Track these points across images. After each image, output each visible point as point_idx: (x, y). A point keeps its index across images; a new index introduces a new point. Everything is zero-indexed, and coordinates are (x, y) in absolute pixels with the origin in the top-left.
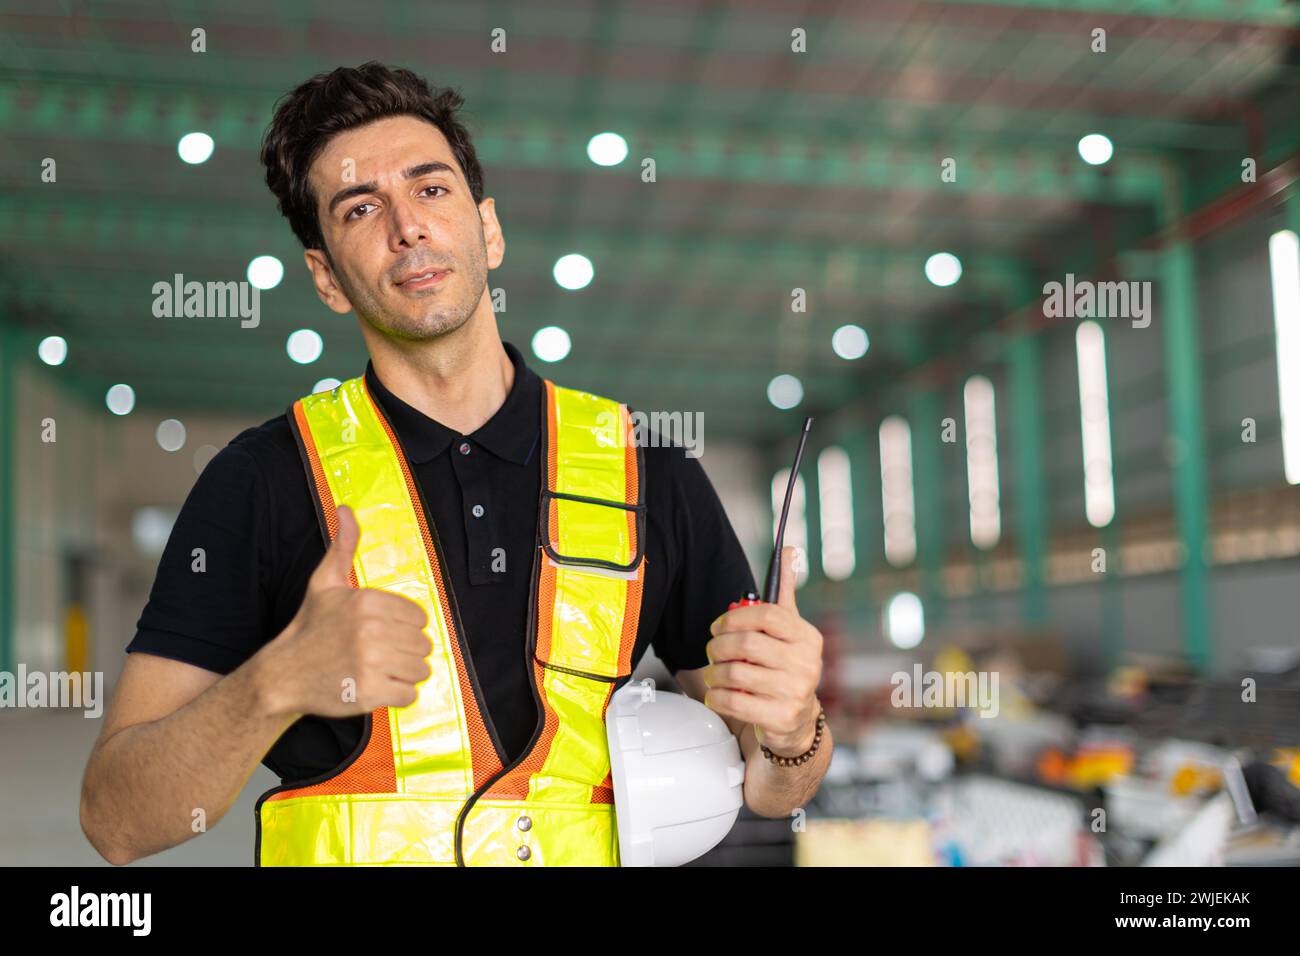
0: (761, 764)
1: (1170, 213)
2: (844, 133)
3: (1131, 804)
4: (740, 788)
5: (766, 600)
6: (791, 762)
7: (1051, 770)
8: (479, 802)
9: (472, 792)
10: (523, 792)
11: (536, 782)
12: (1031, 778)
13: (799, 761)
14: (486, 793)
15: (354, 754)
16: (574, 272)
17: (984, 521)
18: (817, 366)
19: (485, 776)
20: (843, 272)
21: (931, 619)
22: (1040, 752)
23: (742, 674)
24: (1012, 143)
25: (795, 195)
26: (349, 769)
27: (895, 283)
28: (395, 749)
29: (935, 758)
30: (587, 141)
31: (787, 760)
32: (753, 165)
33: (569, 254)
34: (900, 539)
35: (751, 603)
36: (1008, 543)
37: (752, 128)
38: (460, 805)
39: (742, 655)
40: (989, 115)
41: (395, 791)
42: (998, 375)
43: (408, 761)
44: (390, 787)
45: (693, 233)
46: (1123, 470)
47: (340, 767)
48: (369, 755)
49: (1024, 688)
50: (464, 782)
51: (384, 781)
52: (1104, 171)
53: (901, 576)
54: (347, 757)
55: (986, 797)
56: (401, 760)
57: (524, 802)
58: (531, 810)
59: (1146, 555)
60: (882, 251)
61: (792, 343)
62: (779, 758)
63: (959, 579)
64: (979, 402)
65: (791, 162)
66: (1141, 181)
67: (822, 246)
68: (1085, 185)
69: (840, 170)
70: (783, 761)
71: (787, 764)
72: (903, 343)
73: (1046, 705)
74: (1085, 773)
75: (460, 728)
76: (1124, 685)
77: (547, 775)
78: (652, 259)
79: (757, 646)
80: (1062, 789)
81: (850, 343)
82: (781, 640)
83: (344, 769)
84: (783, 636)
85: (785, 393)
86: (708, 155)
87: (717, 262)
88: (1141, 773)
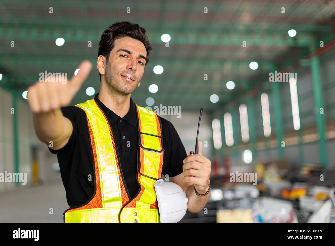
0: (194, 196)
1: (312, 49)
2: (227, 31)
3: (305, 203)
4: (187, 203)
5: (195, 153)
6: (203, 195)
7: (285, 195)
8: (124, 209)
9: (122, 206)
10: (134, 206)
11: (138, 203)
12: (280, 197)
13: (205, 195)
14: (125, 207)
15: (91, 198)
16: (158, 70)
17: (267, 131)
18: (222, 92)
19: (125, 203)
20: (228, 67)
21: (254, 156)
22: (282, 190)
23: (193, 172)
24: (270, 32)
25: (215, 48)
26: (90, 202)
27: (242, 70)
28: (102, 196)
29: (255, 193)
30: (160, 36)
31: (202, 195)
32: (204, 41)
33: (157, 65)
34: (245, 136)
35: (192, 154)
36: (273, 136)
37: (203, 31)
38: (119, 210)
39: (192, 167)
40: (264, 25)
41: (102, 207)
42: (269, 92)
43: (106, 199)
44: (101, 206)
45: (189, 59)
46: (302, 116)
47: (88, 202)
48: (95, 198)
49: (279, 174)
50: (120, 204)
51: (99, 205)
52: (295, 38)
53: (246, 145)
54: (89, 199)
55: (267, 202)
56: (104, 199)
57: (135, 209)
58: (137, 211)
59: (309, 138)
60: (238, 61)
61: (216, 86)
62: (200, 194)
63: (261, 145)
64: (265, 99)
65: (213, 39)
66: (304, 41)
67: (222, 61)
68: (290, 42)
69: (226, 41)
70: (201, 195)
71: (202, 196)
72: (244, 85)
73: (284, 178)
74: (293, 195)
75: (119, 191)
76: (305, 172)
77: (140, 201)
78: (178, 66)
79: (196, 165)
80: (288, 200)
81: (230, 85)
82: (201, 163)
83: (89, 202)
84: (201, 162)
85: (214, 99)
86: (192, 39)
87: (195, 66)
88: (308, 195)
